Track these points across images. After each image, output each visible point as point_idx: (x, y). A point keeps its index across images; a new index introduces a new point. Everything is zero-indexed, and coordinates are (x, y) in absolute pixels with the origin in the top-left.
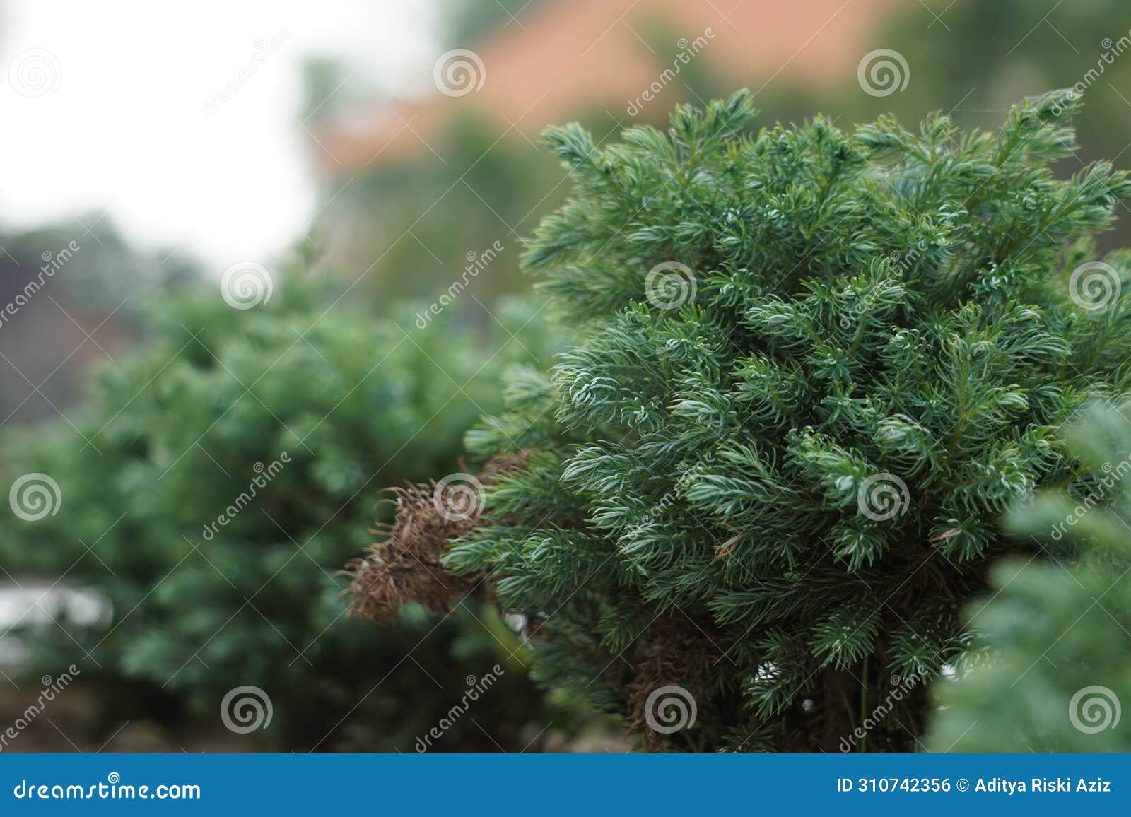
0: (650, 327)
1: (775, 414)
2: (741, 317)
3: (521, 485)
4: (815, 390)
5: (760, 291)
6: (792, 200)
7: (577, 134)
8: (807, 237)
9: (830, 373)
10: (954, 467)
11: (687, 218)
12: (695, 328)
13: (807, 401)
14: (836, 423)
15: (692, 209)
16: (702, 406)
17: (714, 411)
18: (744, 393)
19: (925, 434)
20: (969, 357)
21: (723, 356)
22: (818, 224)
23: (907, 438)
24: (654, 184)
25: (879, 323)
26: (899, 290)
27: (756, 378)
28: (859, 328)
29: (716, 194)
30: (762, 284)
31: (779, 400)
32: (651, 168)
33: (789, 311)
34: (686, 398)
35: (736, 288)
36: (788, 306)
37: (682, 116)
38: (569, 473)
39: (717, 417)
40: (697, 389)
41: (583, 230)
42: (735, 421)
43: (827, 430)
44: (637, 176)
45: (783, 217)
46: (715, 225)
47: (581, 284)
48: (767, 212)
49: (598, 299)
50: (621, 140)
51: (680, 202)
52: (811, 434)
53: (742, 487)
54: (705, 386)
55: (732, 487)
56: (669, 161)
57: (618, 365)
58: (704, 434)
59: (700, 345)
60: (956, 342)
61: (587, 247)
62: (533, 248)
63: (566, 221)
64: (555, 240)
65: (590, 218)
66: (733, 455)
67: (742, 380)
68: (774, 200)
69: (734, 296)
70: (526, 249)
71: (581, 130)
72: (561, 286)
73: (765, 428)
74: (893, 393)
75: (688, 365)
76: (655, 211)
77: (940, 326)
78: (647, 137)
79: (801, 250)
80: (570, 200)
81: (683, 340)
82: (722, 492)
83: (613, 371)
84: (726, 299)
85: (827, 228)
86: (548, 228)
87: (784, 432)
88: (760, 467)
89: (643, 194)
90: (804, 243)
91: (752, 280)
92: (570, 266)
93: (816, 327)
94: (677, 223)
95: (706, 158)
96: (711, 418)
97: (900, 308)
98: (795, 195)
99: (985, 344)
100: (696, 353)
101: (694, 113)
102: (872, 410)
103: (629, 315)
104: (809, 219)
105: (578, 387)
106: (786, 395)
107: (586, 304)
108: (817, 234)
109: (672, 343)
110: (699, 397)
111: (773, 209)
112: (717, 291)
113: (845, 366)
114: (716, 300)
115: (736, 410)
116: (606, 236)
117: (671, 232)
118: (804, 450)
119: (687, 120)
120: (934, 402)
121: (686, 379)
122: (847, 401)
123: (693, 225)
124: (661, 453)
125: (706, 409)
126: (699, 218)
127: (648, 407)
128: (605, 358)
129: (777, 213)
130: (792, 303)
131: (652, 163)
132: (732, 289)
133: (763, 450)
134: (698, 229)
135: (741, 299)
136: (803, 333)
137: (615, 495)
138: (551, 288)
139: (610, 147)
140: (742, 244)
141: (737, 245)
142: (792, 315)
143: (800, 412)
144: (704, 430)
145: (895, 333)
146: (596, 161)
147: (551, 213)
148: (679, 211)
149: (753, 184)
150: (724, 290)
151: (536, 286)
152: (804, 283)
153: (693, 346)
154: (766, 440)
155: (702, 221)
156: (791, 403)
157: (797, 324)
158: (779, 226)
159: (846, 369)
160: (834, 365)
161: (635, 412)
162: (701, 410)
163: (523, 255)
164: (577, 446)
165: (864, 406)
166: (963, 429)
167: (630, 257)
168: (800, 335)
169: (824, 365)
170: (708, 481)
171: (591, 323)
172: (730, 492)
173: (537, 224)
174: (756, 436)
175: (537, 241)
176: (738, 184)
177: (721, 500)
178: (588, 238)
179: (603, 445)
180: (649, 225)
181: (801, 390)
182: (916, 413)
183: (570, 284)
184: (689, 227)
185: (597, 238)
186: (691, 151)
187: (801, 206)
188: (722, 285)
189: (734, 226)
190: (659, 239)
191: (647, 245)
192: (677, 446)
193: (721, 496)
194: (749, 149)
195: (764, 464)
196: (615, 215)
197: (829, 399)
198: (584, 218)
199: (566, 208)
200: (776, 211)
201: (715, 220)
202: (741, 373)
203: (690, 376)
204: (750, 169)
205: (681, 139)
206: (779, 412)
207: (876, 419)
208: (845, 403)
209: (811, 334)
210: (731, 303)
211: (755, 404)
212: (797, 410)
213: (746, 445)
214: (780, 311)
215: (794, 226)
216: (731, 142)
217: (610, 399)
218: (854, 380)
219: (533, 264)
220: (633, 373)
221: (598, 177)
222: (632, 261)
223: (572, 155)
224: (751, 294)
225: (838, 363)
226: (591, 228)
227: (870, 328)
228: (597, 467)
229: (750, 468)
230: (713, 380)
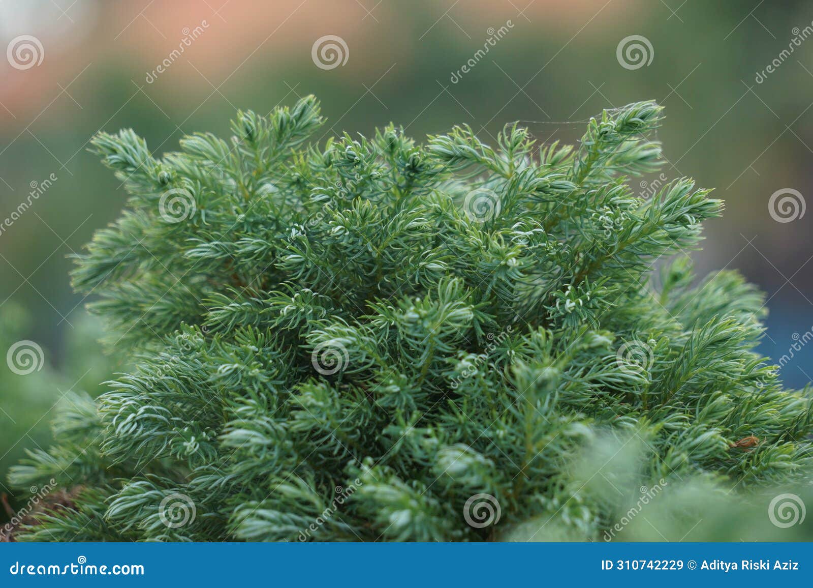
0: (203, 351)
1: (335, 445)
2: (304, 341)
3: (66, 524)
4: (379, 419)
5: (324, 312)
6: (358, 216)
7: (131, 142)
8: (375, 255)
9: (393, 401)
10: (521, 502)
11: (250, 233)
12: (251, 353)
13: (371, 432)
14: (399, 452)
15: (255, 224)
16: (254, 436)
17: (267, 441)
18: (299, 423)
19: (489, 466)
20: (532, 384)
21: (282, 382)
22: (388, 242)
23: (469, 470)
24: (216, 196)
25: (446, 348)
26: (467, 313)
27: (312, 406)
28: (425, 353)
29: (281, 208)
30: (327, 306)
31: (340, 429)
32: (213, 180)
33: (350, 334)
34: (239, 427)
35: (298, 309)
36: (352, 330)
37: (244, 124)
38: (114, 510)
39: (270, 447)
40: (251, 418)
41: (140, 246)
42: (292, 452)
43: (392, 463)
44: (196, 188)
45: (347, 233)
46: (278, 241)
47: (136, 304)
48: (331, 229)
49: (155, 321)
50: (179, 149)
51: (243, 216)
52: (370, 466)
53: (296, 523)
54: (260, 415)
55: (285, 522)
56: (233, 172)
57: (172, 392)
58: (259, 467)
59: (256, 371)
60: (520, 368)
61: (143, 265)
62: (84, 265)
63: (121, 236)
64: (109, 256)
65: (147, 232)
66: (287, 489)
67: (299, 408)
68: (338, 216)
69: (296, 318)
70: (78, 266)
71: (135, 137)
72: (116, 306)
73: (325, 459)
74: (460, 423)
75: (243, 393)
76: (216, 226)
77: (513, 352)
78: (206, 145)
79: (370, 269)
80: (125, 212)
81: (236, 366)
82: (275, 528)
83: (165, 400)
84: (286, 322)
85: (397, 245)
86: (101, 243)
87: (343, 464)
88: (317, 502)
89: (203, 207)
90: (373, 261)
91: (316, 301)
92: (127, 285)
93: (381, 350)
94: (238, 239)
95: (270, 170)
96: (265, 449)
97: (472, 332)
98: (361, 209)
99: (548, 372)
100: (251, 380)
101: (257, 120)
102: (435, 440)
103: (180, 339)
104: (378, 237)
105: (123, 417)
106: (348, 425)
107: (142, 326)
108: (386, 252)
109: (224, 369)
110: (253, 427)
111: (337, 225)
112: (277, 313)
113: (409, 393)
114: (277, 322)
115: (294, 440)
116: (165, 252)
117: (233, 248)
118: (363, 483)
119: (249, 128)
120: (501, 433)
121: (238, 407)
122: (409, 431)
123: (255, 241)
124: (216, 487)
125: (259, 439)
126: (262, 233)
127: (199, 438)
128: (160, 386)
129: (340, 230)
130: (356, 326)
131: (215, 174)
132: (293, 310)
133: (320, 483)
134: (261, 245)
135: (303, 322)
136: (367, 357)
137: (162, 533)
138: (104, 308)
139: (168, 155)
140: (306, 261)
141: (301, 263)
142: (354, 339)
143: (363, 443)
144: (257, 461)
145: (460, 359)
146: (151, 171)
147: (103, 226)
148: (241, 225)
149: (317, 198)
150: (285, 311)
151: (88, 306)
152: (370, 305)
153: (247, 372)
154: (327, 473)
155: (267, 236)
156: (353, 432)
157: (361, 348)
158: (344, 243)
159: (410, 397)
160: (398, 393)
161: (185, 444)
162: (254, 440)
163: (74, 272)
164: (123, 481)
165: (427, 436)
166: (529, 462)
167: (193, 274)
168: (363, 360)
169: (387, 393)
170: (262, 518)
171: (149, 346)
172: (284, 528)
173: (90, 239)
174: (316, 469)
175: (90, 257)
176: (304, 197)
177: (274, 538)
178: (145, 255)
179: (152, 479)
180: (209, 241)
181: (365, 418)
182: (481, 445)
183: (126, 303)
184: (251, 243)
185: (155, 253)
186: (255, 160)
187: (367, 222)
188: (284, 306)
189: (297, 241)
190: (218, 256)
191: (207, 262)
192: (232, 479)
193: (275, 534)
194: (316, 160)
195: (322, 498)
196: (170, 229)
197: (390, 429)
198: (140, 233)
199: (121, 221)
200: (340, 227)
201: (278, 235)
202: (297, 400)
203: (242, 403)
204: (319, 183)
205: (243, 147)
206: (339, 442)
207: (438, 449)
208: (407, 433)
209: (377, 359)
210: (293, 325)
211: (315, 434)
212: (361, 439)
213: (304, 479)
214: (343, 335)
215: (360, 243)
216: (297, 151)
217: (159, 429)
218: (419, 409)
219: (85, 282)
220: (189, 400)
221: (153, 188)
222: (196, 280)
223: (125, 164)
224: (315, 315)
225: (402, 390)
226: (148, 243)
227: (439, 353)
228: (145, 504)
229: (307, 503)
230: (270, 409)
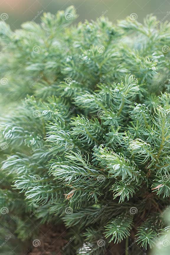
0: (36, 106)
1: (88, 140)
2: (73, 101)
4: (104, 130)
6: (93, 52)
7: (3, 27)
8: (99, 67)
9: (110, 123)
10: (161, 159)
11: (50, 60)
12: (54, 106)
13: (101, 135)
14: (113, 143)
15: (52, 56)
16: (58, 137)
17: (63, 139)
18: (75, 132)
19: (149, 146)
20: (165, 115)
22: (104, 62)
23: (141, 148)
25: (129, 102)
26: (137, 88)
27: (80, 125)
28: (121, 104)
29: (61, 50)
30: (82, 87)
31: (90, 134)
33: (93, 98)
34: (52, 134)
35: (71, 89)
36: (92, 96)
37: (47, 18)
38: (5, 166)
39: (64, 142)
40: (56, 131)
42: (72, 143)
43: (109, 146)
44: (29, 43)
45: (89, 59)
46: (62, 63)
48: (83, 57)
50: (21, 28)
51: (47, 53)
52: (103, 147)
53: (75, 170)
54: (59, 129)
55: (71, 170)
56: (42, 36)
57: (23, 122)
58: (59, 149)
59: (56, 113)
60: (160, 109)
65: (10, 61)
66: (71, 157)
67: (74, 126)
68: (85, 52)
69: (70, 92)
71: (5, 25)
73: (84, 145)
74: (136, 130)
75: (51, 121)
76: (37, 58)
77: (154, 103)
78: (32, 27)
79: (97, 73)
81: (49, 111)
82: (67, 172)
83: (21, 124)
84: (67, 93)
85: (107, 63)
87: (92, 147)
88: (83, 161)
90: (98, 70)
91: (77, 86)
93: (104, 104)
94: (45, 62)
95: (57, 35)
96: (62, 142)
97: (138, 96)
98: (94, 50)
100: (55, 116)
101: (51, 17)
102: (127, 137)
103: (27, 101)
104: (100, 60)
105: (7, 131)
106: (92, 132)
107: (9, 97)
108: (103, 66)
109: (45, 112)
110: (57, 134)
111: (85, 56)
112: (63, 90)
113: (116, 119)
114: (63, 94)
115: (72, 138)
116: (16, 68)
117: (44, 66)
118: (100, 154)
119: (49, 20)
120: (152, 134)
121: (51, 126)
122: (117, 134)
123: (53, 63)
124: (42, 157)
125: (60, 138)
126: (55, 60)
127: (36, 138)
128: (18, 119)
129: (87, 58)
130: (94, 94)
131: (35, 38)
132: (69, 89)
133: (84, 155)
134: (55, 65)
135: (73, 93)
136: (99, 106)
137: (23, 175)
139: (17, 31)
140: (73, 71)
141: (70, 71)
142: (94, 99)
143: (98, 139)
144: (59, 147)
145: (136, 106)
146: (11, 37)
148: (46, 58)
149: (77, 46)
150: (66, 90)
152: (99, 86)
153: (53, 113)
154: (85, 151)
155: (57, 62)
156: (94, 135)
157: (96, 103)
158: (88, 63)
159: (116, 121)
160: (112, 119)
161: (31, 141)
162: (58, 139)
164: (7, 155)
165: (124, 136)
166: (164, 144)
167: (26, 77)
168: (97, 108)
169: (107, 119)
170: (61, 168)
172: (71, 172)
174: (81, 149)
177: (67, 175)
178: (9, 69)
179: (18, 155)
180: (35, 63)
181: (99, 130)
182: (145, 138)
184: (51, 64)
186: (51, 32)
187: (97, 55)
188: (65, 88)
189: (69, 63)
190: (39, 69)
191: (34, 72)
192: (49, 154)
193: (67, 174)
194: (74, 31)
195: (85, 160)
197: (110, 133)
198: (7, 61)
201: (61, 61)
202: (73, 123)
204: (75, 40)
206: (90, 139)
207: (129, 141)
208: (116, 135)
209: (102, 107)
210: (69, 95)
211: (80, 136)
212: (97, 137)
213: (77, 153)
214: (89, 98)
215: (94, 63)
216: (67, 29)
217: (20, 136)
218: (120, 125)
220: (30, 125)
224: (77, 91)
225: (113, 118)
227: (126, 104)
228: (16, 164)
229: (79, 162)
230: (62, 127)
